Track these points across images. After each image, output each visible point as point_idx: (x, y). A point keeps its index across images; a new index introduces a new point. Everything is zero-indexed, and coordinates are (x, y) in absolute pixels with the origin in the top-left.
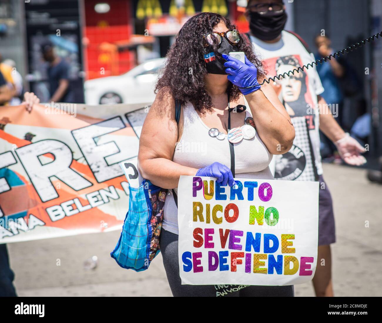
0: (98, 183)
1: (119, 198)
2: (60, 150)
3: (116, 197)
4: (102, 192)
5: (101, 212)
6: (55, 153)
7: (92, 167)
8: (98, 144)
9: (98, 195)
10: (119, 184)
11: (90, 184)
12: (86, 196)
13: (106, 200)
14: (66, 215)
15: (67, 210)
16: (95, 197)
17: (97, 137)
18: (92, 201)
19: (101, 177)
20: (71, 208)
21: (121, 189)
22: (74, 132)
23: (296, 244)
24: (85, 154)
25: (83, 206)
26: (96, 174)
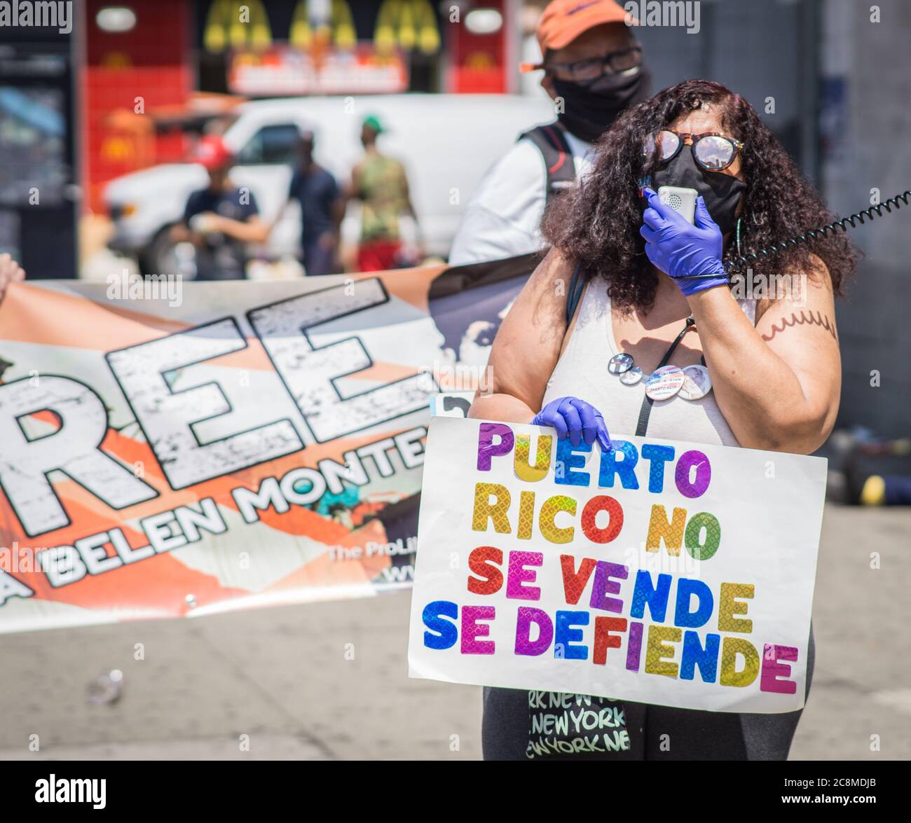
0: (173, 489)
1: (227, 529)
2: (74, 403)
3: (218, 527)
4: (181, 513)
5: (179, 565)
6: (65, 410)
7: (158, 449)
8: (176, 388)
9: (171, 521)
10: (227, 495)
11: (151, 493)
12: (141, 522)
13: (192, 535)
14: (88, 572)
15: (92, 557)
16: (164, 525)
17: (174, 370)
18: (156, 536)
19: (180, 476)
20: (100, 553)
21: (232, 507)
22: (113, 357)
23: (755, 610)
24: (141, 415)
25: (132, 550)
26: (167, 467)
